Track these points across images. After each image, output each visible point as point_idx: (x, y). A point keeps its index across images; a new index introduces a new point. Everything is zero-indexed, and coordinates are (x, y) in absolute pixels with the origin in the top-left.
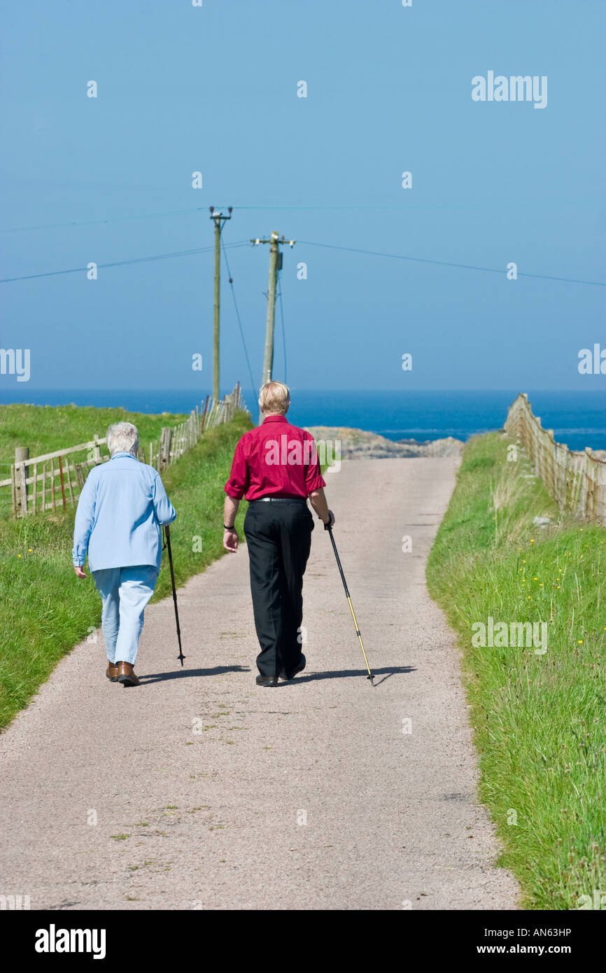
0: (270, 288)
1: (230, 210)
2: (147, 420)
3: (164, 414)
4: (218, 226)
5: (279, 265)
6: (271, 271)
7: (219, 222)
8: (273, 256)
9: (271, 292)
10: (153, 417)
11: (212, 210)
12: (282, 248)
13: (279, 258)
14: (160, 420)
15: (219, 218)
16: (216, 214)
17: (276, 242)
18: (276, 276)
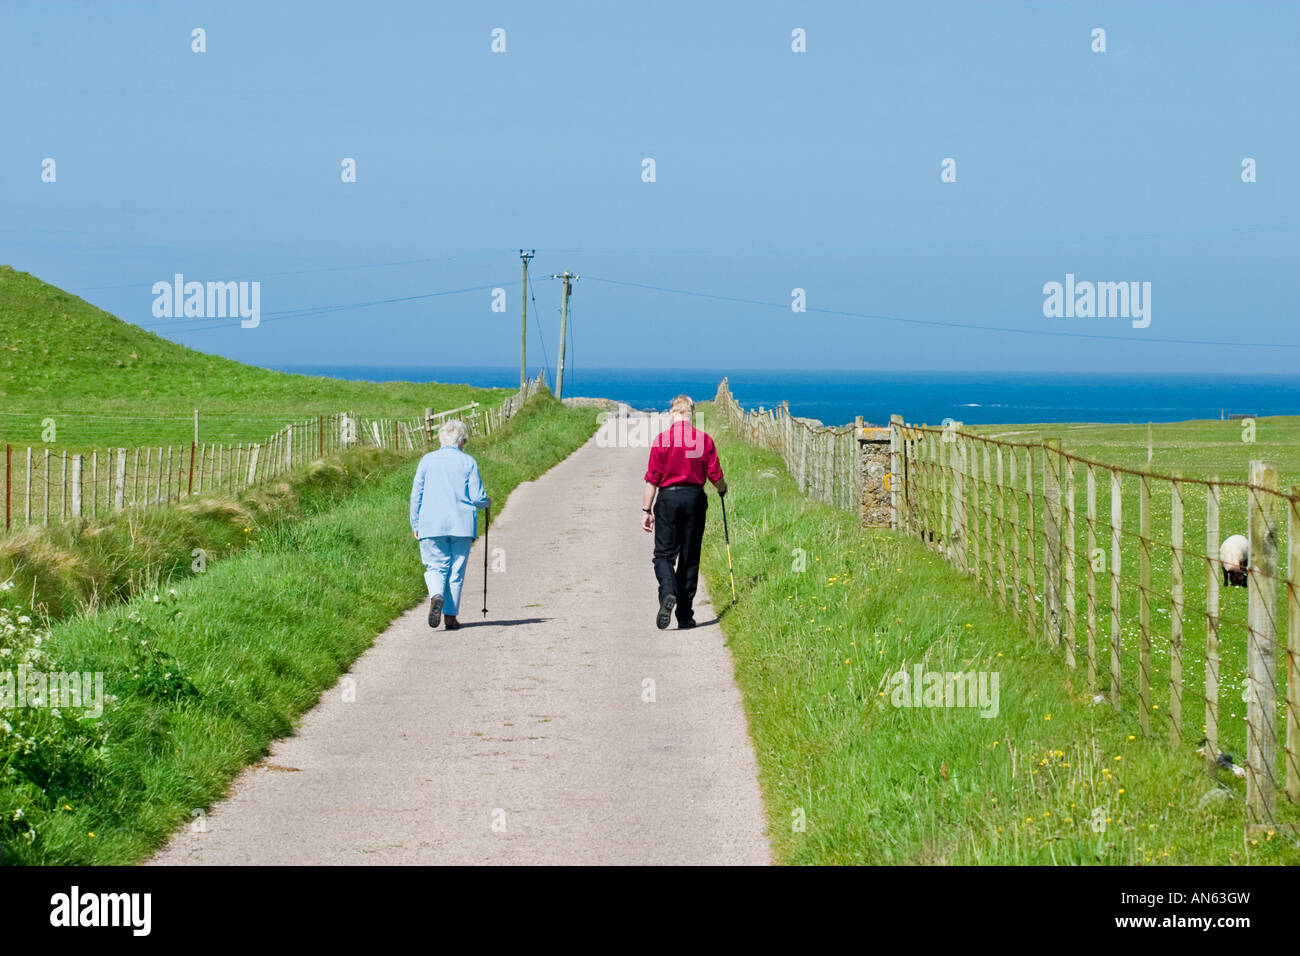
0: (563, 306)
1: (534, 251)
2: (484, 392)
3: (495, 388)
4: (525, 262)
5: (569, 292)
6: (564, 296)
7: (526, 260)
8: (566, 286)
9: (564, 309)
10: (487, 390)
11: (521, 251)
12: (571, 281)
13: (569, 287)
14: (492, 392)
15: (526, 257)
16: (524, 254)
17: (568, 277)
18: (567, 299)
